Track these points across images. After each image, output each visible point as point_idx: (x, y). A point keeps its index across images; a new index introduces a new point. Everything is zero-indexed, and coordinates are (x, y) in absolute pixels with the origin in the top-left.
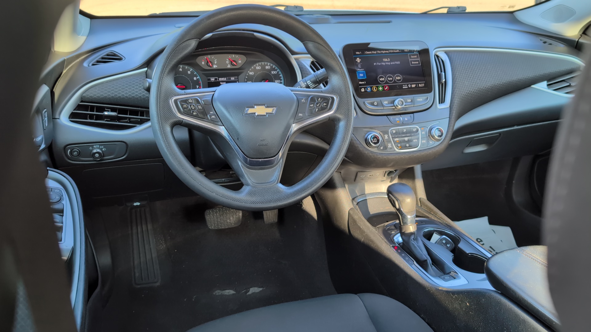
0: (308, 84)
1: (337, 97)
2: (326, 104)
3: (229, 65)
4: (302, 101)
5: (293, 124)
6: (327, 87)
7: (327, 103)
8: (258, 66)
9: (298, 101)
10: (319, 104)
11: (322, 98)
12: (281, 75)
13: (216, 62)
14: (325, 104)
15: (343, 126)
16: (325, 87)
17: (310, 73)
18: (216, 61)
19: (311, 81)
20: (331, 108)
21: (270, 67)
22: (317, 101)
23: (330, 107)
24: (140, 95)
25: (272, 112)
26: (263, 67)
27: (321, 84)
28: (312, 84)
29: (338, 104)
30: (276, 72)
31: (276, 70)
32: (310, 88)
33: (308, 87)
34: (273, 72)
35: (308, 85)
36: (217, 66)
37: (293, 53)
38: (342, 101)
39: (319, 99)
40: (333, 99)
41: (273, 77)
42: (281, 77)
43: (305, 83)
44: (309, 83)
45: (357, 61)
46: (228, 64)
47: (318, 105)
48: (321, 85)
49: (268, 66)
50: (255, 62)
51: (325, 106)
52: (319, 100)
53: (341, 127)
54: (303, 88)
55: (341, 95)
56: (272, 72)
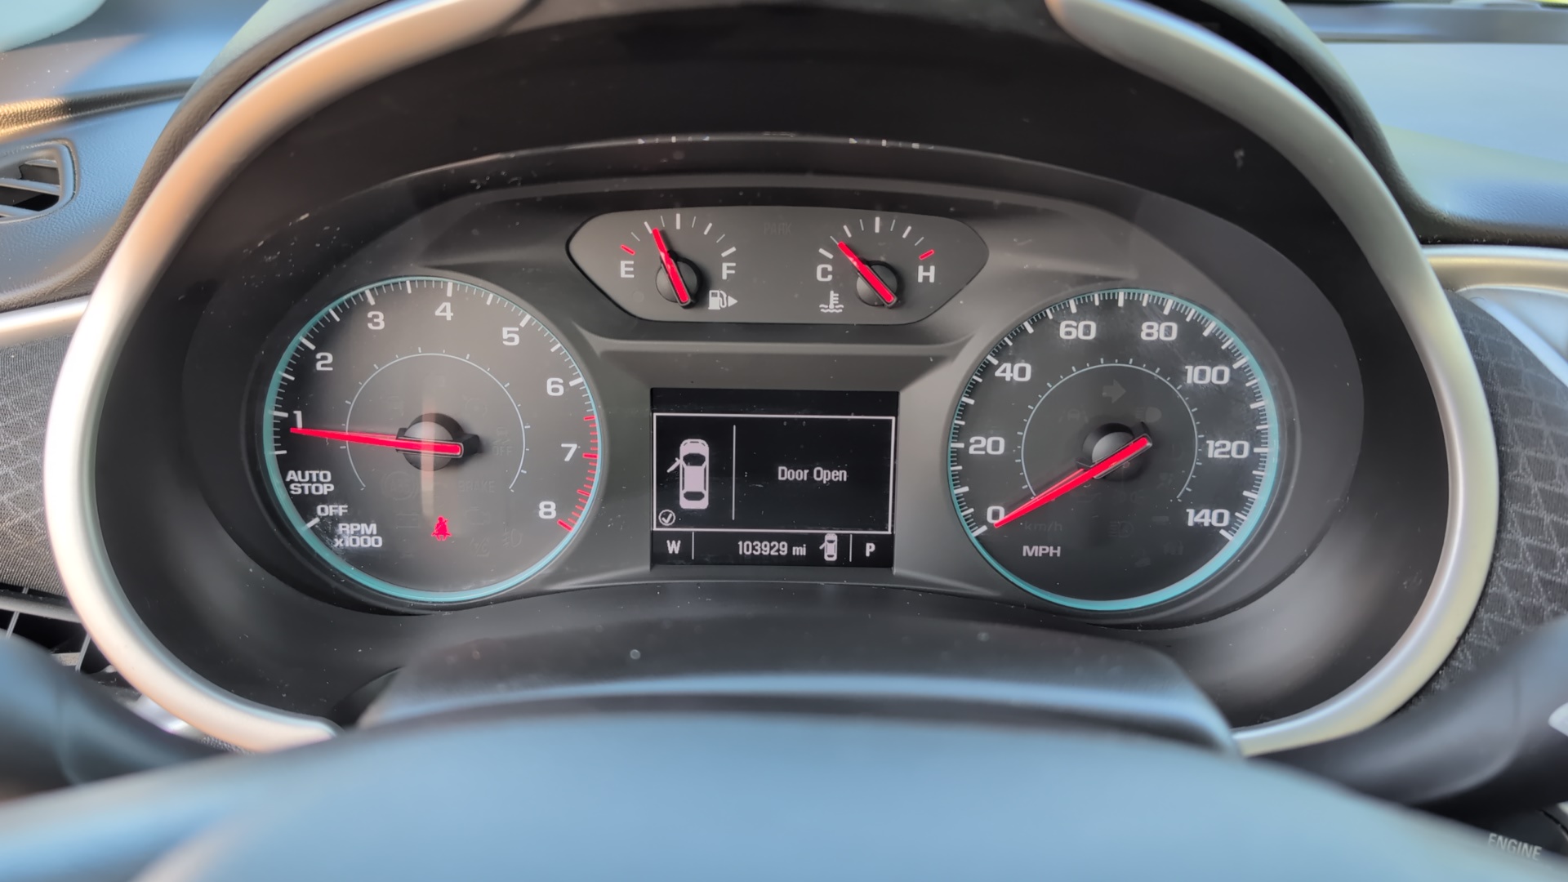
3: (833, 297)
8: (1078, 318)
12: (1267, 403)
13: (726, 271)
18: (729, 259)
21: (1175, 326)
24: (24, 516)
30: (1221, 375)
31: (1228, 357)
34: (1202, 374)
36: (732, 301)
41: (1191, 411)
46: (826, 287)
49: (1161, 319)
56: (1189, 368)
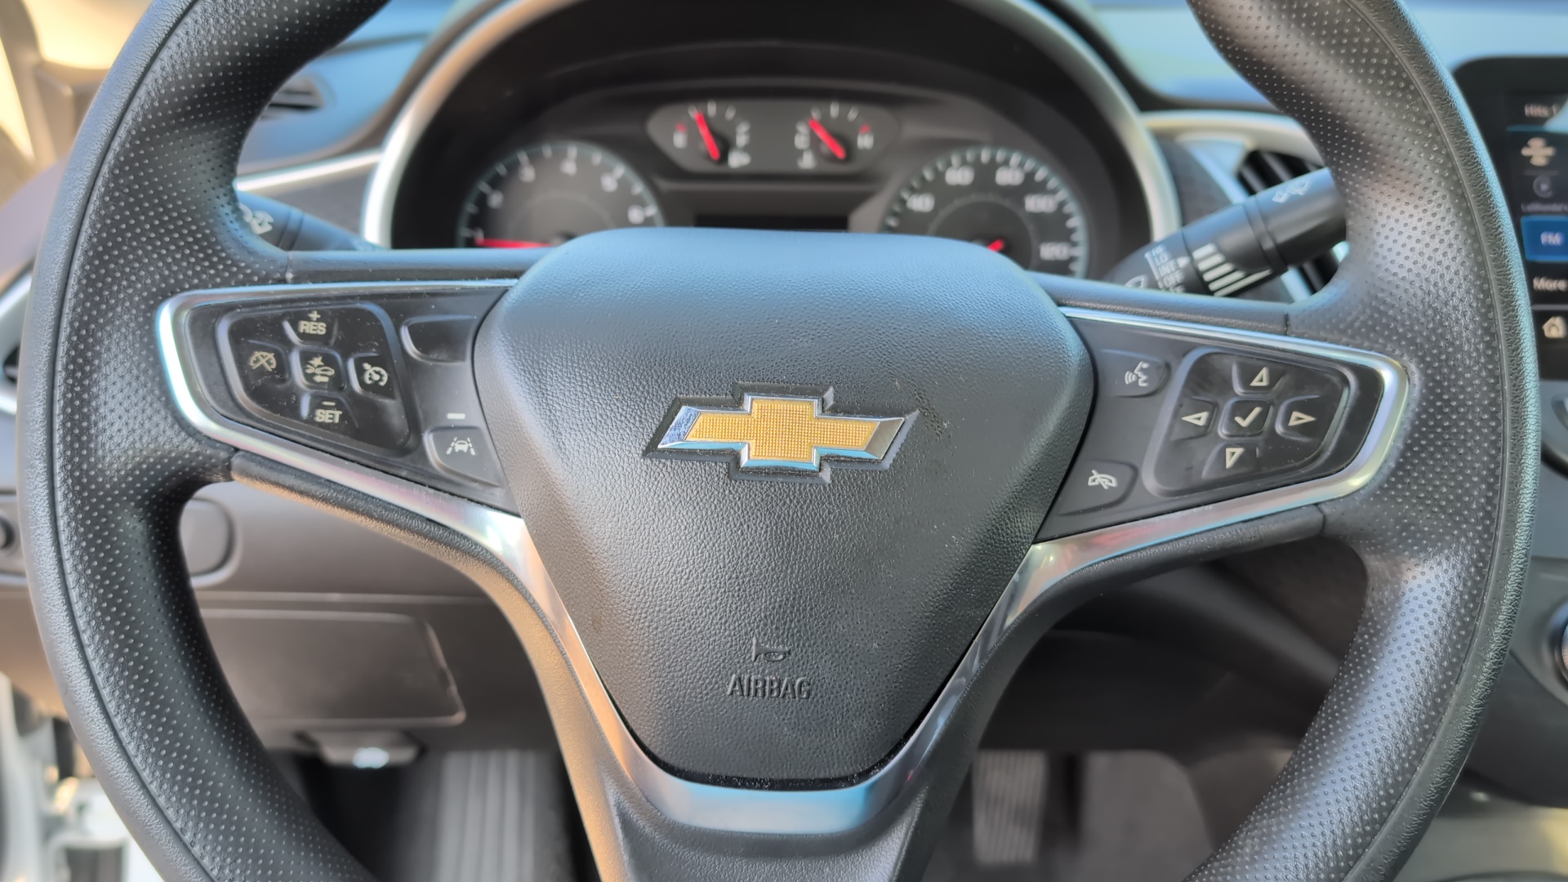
0: (1202, 266)
1: (1404, 375)
2: (1308, 419)
3: (806, 155)
4: (1129, 378)
5: (1035, 542)
6: (1327, 294)
7: (1322, 410)
8: (958, 168)
9: (1095, 376)
10: (1257, 410)
11: (1289, 369)
12: (1076, 221)
14: (1299, 418)
15: (1433, 596)
16: (1313, 290)
17: (1226, 202)
19: (1220, 250)
20: (1345, 454)
21: (1019, 173)
22: (1238, 389)
23: (1341, 442)
25: (869, 449)
26: (985, 174)
27: (1284, 270)
28: (1227, 268)
29: (1408, 427)
30: (1048, 204)
31: (1053, 193)
32: (1211, 293)
33: (1197, 284)
34: (1036, 204)
35: (1199, 274)
37: (1148, 101)
38: (1447, 403)
39: (1262, 378)
40: (1370, 383)
41: (1030, 227)
42: (1072, 231)
43: (1183, 262)
44: (1207, 258)
45: (1530, 158)
47: (1244, 423)
48: (1291, 279)
49: (1010, 168)
50: (945, 146)
51: (1304, 429)
52: (1255, 383)
53: (1413, 605)
54: (1167, 289)
55: (1437, 357)
56: (1028, 200)
